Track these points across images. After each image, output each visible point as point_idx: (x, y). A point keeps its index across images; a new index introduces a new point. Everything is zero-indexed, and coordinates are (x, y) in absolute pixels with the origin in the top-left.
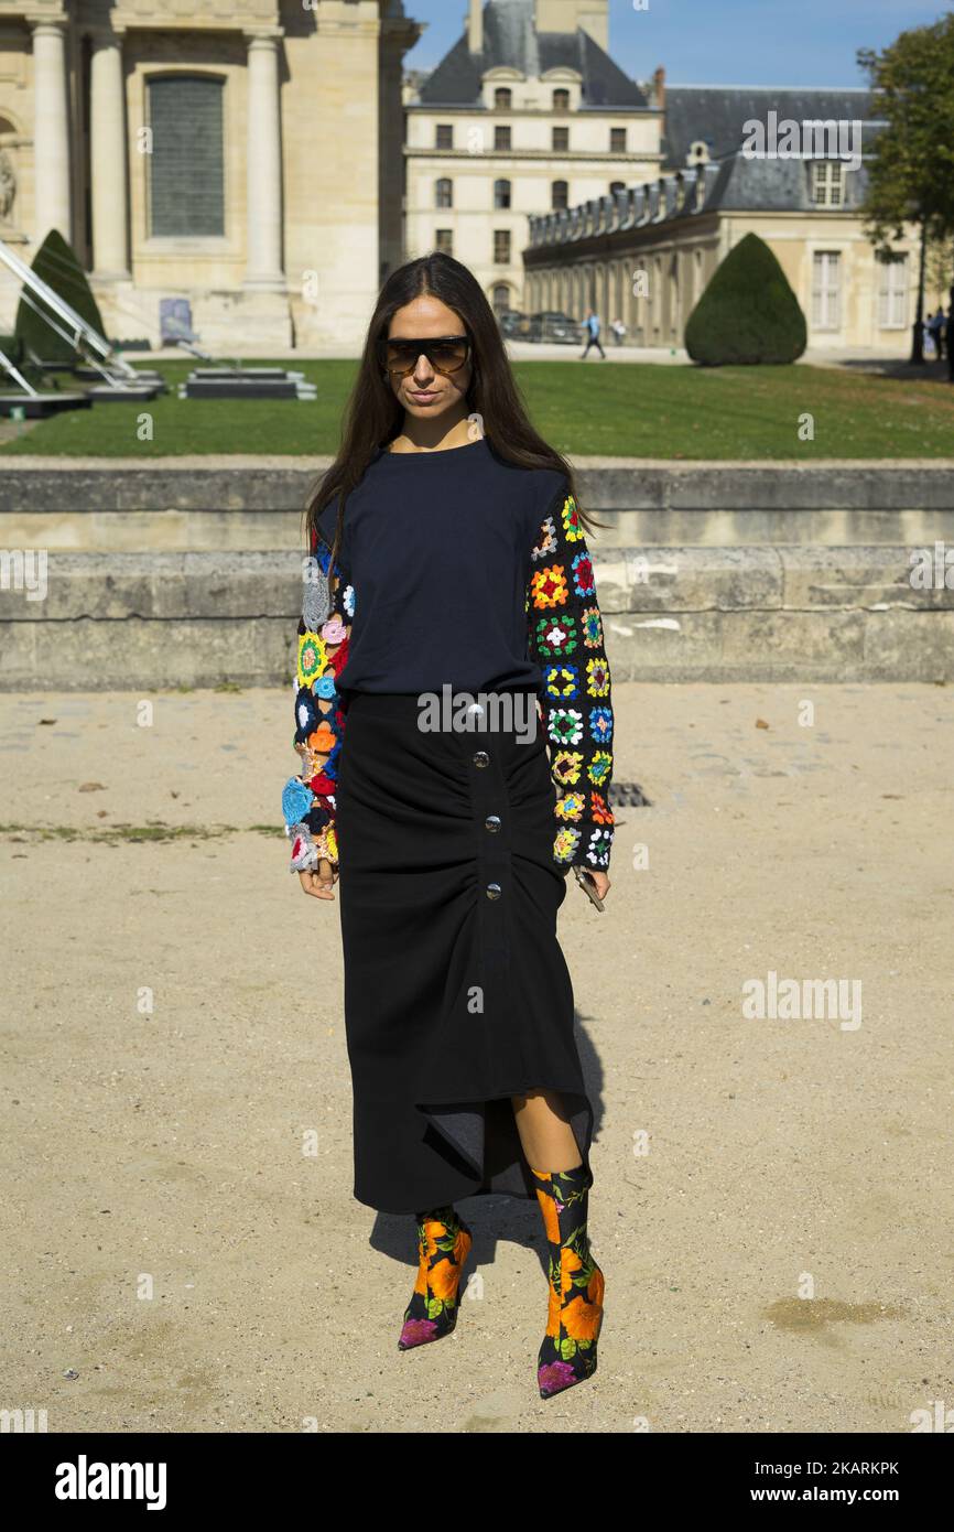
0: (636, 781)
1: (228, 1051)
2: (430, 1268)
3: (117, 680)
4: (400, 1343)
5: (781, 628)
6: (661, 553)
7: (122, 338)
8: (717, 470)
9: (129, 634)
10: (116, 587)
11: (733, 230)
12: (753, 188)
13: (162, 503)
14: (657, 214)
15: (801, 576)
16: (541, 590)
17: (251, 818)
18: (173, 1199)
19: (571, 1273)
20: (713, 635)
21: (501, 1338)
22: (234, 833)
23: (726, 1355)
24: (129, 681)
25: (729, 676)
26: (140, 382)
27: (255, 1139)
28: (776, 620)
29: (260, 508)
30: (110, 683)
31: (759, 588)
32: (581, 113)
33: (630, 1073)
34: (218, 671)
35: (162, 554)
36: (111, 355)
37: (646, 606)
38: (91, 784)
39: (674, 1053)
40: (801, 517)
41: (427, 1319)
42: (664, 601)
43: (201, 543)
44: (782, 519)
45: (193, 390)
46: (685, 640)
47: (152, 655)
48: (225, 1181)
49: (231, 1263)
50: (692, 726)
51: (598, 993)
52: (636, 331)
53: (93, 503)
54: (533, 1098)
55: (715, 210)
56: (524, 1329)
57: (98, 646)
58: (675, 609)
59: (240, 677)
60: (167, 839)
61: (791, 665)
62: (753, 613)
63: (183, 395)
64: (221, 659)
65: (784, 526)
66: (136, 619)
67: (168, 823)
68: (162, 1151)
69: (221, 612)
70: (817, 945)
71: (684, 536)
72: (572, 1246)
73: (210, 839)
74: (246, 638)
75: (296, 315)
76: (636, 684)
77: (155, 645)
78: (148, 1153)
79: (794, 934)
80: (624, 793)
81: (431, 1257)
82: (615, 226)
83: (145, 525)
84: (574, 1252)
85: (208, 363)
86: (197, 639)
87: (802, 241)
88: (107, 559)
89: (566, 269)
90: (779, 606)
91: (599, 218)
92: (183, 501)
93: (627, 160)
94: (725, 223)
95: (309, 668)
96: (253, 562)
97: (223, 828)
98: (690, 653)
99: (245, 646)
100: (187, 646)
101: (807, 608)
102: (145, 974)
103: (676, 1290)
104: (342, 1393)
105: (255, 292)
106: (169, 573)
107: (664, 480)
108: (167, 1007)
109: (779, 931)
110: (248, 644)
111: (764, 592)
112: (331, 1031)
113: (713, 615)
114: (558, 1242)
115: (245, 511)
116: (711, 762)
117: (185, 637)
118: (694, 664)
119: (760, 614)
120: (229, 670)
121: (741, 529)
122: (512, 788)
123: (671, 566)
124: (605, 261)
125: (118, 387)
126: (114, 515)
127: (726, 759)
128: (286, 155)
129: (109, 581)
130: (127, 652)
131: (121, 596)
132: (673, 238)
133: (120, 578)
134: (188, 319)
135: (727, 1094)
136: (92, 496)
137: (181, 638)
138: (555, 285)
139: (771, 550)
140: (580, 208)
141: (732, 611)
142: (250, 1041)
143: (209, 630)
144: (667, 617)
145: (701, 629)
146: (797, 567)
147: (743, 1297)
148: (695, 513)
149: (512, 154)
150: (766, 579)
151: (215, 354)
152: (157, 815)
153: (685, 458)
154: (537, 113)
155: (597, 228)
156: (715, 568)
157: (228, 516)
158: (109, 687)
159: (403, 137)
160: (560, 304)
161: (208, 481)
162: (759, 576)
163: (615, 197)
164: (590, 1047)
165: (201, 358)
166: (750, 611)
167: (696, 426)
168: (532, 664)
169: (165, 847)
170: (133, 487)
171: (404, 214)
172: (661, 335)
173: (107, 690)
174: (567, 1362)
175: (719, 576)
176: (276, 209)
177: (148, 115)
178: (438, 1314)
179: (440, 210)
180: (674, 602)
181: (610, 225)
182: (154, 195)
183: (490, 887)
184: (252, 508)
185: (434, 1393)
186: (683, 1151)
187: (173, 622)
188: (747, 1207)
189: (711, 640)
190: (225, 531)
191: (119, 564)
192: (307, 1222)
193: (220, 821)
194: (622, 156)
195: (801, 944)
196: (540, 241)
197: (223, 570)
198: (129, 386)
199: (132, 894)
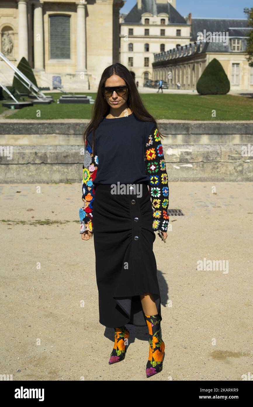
0: (180, 209)
1: (65, 282)
2: (118, 342)
3: (38, 180)
4: (109, 362)
5: (220, 167)
6: (188, 146)
7: (42, 87)
8: (203, 123)
9: (41, 168)
10: (38, 155)
11: (210, 58)
12: (215, 46)
13: (51, 132)
14: (189, 53)
15: (226, 152)
16: (149, 155)
17: (74, 219)
18: (49, 323)
19: (155, 343)
20: (202, 169)
21: (137, 361)
22: (69, 222)
23: (199, 366)
24: (41, 181)
25: (206, 180)
26: (47, 99)
27: (71, 306)
28: (219, 165)
29: (78, 133)
30: (36, 181)
31: (214, 156)
32: (168, 25)
33: (175, 289)
34: (65, 178)
35: (51, 146)
36: (39, 91)
37: (183, 161)
38: (30, 209)
39: (188, 283)
40: (227, 136)
41: (117, 356)
42: (188, 159)
43: (62, 143)
44: (222, 137)
45: (61, 101)
46: (194, 170)
47: (47, 174)
48: (63, 318)
49: (64, 340)
50: (196, 193)
51: (167, 267)
52: (183, 85)
53: (33, 132)
54: (146, 295)
55: (205, 52)
56: (143, 359)
57: (33, 171)
58: (191, 161)
59: (72, 180)
60: (50, 224)
61: (223, 177)
62: (213, 163)
63: (58, 103)
64: (66, 175)
65: (222, 139)
66: (43, 164)
67: (51, 220)
68: (46, 310)
69: (67, 162)
70: (228, 254)
71: (195, 141)
72: (156, 336)
73: (62, 224)
74: (73, 169)
75: (90, 81)
76: (181, 182)
77: (48, 171)
78: (42, 310)
79: (222, 251)
80: (177, 212)
81: (118, 339)
82: (178, 56)
83: (47, 138)
84: (156, 337)
85: (65, 94)
86: (60, 169)
87: (229, 60)
88: (35, 147)
89: (164, 68)
90: (220, 161)
91: (173, 54)
92: (57, 131)
93: (181, 38)
94: (208, 56)
95: (85, 178)
96: (75, 148)
97: (66, 221)
98: (195, 173)
99: (73, 171)
100: (57, 171)
101: (227, 161)
102: (43, 261)
103: (185, 348)
104: (93, 376)
105: (78, 74)
106: (52, 151)
107: (189, 126)
108: (49, 270)
109: (218, 250)
110: (74, 171)
111: (216, 157)
112: (93, 277)
113: (202, 163)
114: (152, 335)
115: (74, 134)
116: (200, 203)
117: (57, 169)
118: (196, 177)
119: (215, 163)
120: (69, 178)
121: (210, 140)
122: (141, 210)
123: (190, 149)
124: (175, 66)
125: (40, 100)
126: (38, 135)
127: (205, 202)
128: (87, 37)
129: (36, 153)
130: (41, 173)
131: (39, 157)
132: (194, 60)
133: (39, 152)
134: (60, 82)
135: (202, 295)
136: (32, 130)
137: (55, 169)
138: (161, 73)
139: (218, 145)
140: (168, 52)
141: (207, 162)
142: (71, 279)
143: (63, 167)
144: (189, 164)
145: (198, 167)
146: (225, 150)
147: (204, 350)
148: (198, 135)
149: (149, 37)
150: (216, 153)
151: (67, 91)
152: (48, 218)
153: (196, 120)
154: (156, 25)
155: (173, 57)
156: (202, 150)
157: (69, 135)
158: (35, 182)
159: (120, 32)
160: (162, 78)
161: (64, 126)
162: (214, 152)
163: (178, 48)
164: (164, 281)
165: (63, 92)
166: (212, 162)
167: (199, 111)
168: (147, 175)
169: (49, 226)
170: (44, 128)
171: (120, 53)
172: (190, 86)
173: (35, 183)
174: (154, 368)
175: (203, 152)
176: (84, 51)
177: (50, 26)
178: (120, 354)
179: (130, 52)
180: (191, 160)
181: (176, 56)
182: (51, 48)
183: (135, 237)
184: (76, 133)
185: (118, 376)
186: (189, 310)
187: (53, 164)
188: (206, 325)
189: (201, 170)
190: (69, 140)
191: (39, 149)
192: (85, 329)
193: (65, 219)
194: (180, 37)
195: (224, 253)
196: (157, 60)
197: (67, 150)
198: (44, 100)
199: (40, 239)
